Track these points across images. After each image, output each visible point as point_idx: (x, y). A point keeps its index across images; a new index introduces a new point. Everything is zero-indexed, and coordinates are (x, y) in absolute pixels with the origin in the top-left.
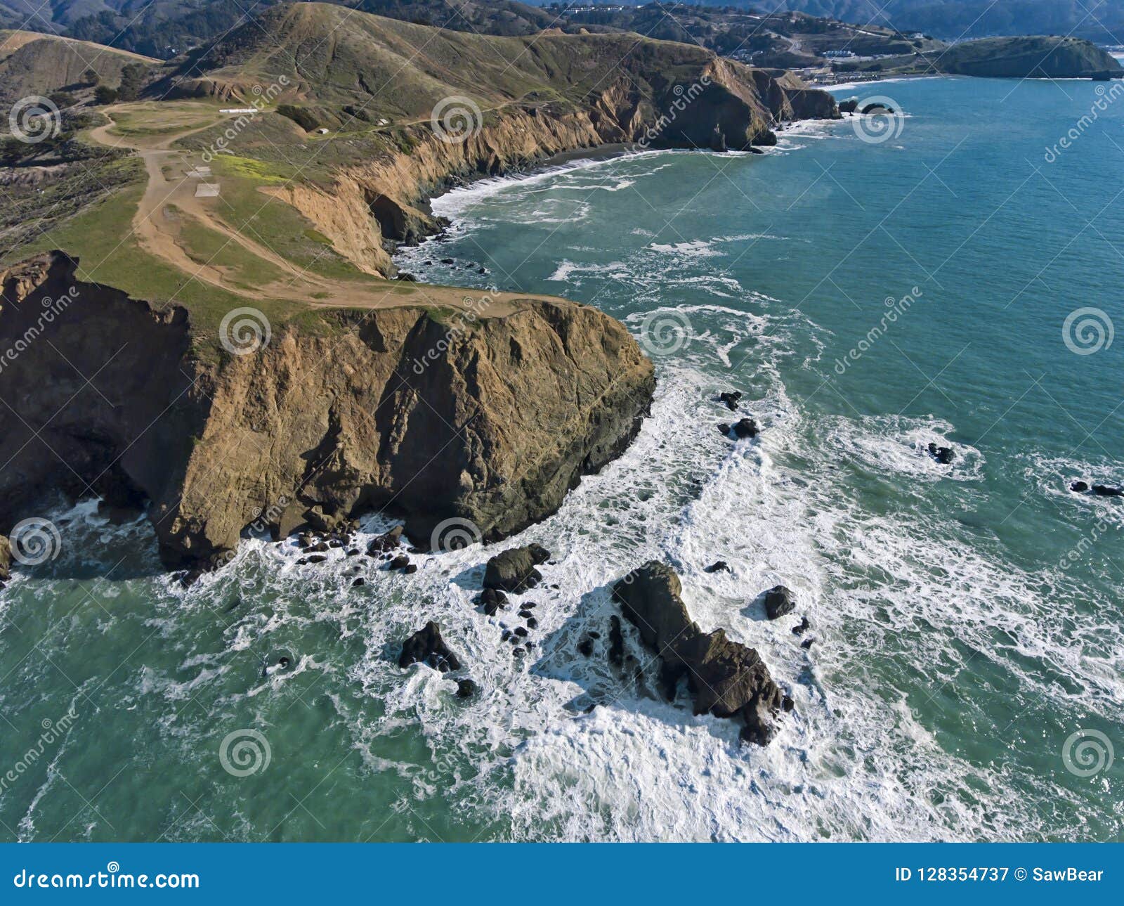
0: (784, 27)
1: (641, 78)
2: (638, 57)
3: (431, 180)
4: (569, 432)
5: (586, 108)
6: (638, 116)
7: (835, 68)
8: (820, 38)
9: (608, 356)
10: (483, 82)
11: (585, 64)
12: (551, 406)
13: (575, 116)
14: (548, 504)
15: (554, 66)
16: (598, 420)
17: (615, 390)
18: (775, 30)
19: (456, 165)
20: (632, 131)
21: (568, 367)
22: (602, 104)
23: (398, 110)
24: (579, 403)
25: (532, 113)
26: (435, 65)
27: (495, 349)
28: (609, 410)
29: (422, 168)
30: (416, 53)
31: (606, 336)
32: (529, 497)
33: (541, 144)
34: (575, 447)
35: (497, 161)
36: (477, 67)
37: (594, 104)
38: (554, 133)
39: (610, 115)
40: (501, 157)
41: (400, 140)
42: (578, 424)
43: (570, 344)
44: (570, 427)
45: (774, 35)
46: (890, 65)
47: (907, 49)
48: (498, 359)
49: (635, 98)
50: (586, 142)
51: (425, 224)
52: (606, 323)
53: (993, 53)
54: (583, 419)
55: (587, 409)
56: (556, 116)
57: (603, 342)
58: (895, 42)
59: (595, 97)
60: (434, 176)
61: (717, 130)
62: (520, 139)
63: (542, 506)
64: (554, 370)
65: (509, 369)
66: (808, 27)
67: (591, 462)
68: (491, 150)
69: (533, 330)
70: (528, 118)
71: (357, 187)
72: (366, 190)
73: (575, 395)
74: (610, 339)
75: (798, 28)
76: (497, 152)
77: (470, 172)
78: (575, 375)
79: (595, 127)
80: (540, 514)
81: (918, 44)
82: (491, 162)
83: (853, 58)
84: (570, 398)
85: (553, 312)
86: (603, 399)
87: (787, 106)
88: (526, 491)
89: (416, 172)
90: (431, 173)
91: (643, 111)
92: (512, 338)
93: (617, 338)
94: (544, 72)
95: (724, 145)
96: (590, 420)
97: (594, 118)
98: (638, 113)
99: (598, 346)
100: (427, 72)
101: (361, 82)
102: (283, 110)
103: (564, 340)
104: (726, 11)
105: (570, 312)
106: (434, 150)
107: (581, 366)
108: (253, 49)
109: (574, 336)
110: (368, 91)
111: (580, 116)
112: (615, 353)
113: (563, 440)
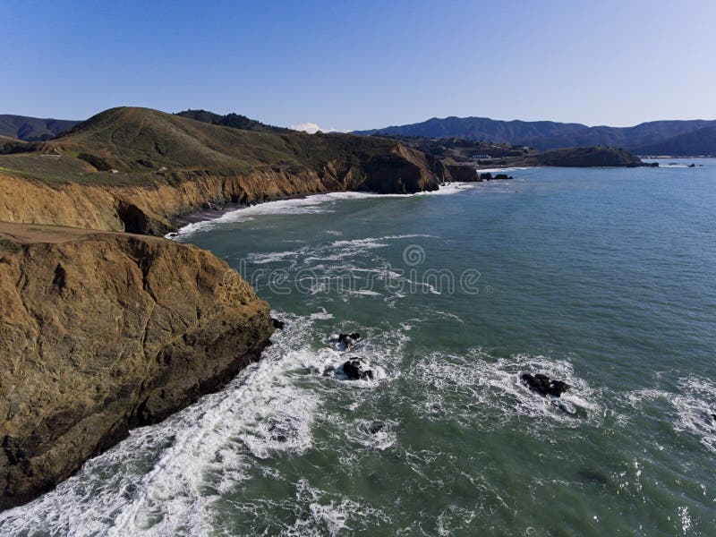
0: (450, 144)
1: (353, 155)
2: (352, 144)
3: (191, 204)
4: (119, 373)
5: (314, 169)
6: (350, 175)
7: (479, 163)
8: (471, 149)
9: (202, 293)
10: (248, 154)
11: (318, 147)
12: (103, 343)
13: (307, 174)
14: (42, 470)
15: (298, 148)
16: (168, 359)
17: (202, 328)
18: (445, 146)
19: (215, 197)
20: (346, 183)
21: (141, 302)
22: (328, 169)
23: (178, 163)
24: (146, 339)
25: (278, 171)
26: (217, 143)
27: (30, 276)
28: (189, 349)
29: (185, 197)
30: (204, 137)
31: (202, 273)
32: (12, 462)
33: (281, 188)
34: (123, 392)
35: (246, 196)
36: (246, 146)
37: (322, 168)
38: (292, 183)
39: (332, 174)
40: (249, 193)
41: (171, 178)
42: (139, 364)
43: (151, 278)
44: (123, 367)
45: (444, 148)
46: (512, 162)
47: (519, 154)
48: (31, 287)
49: (349, 166)
50: (314, 189)
51: (166, 226)
52: (204, 261)
53: (568, 155)
54: (147, 358)
55: (155, 347)
56: (295, 173)
57: (198, 278)
58: (512, 151)
59: (323, 164)
60: (194, 202)
61: (400, 182)
62: (266, 185)
63: (31, 474)
64: (122, 304)
65: (46, 299)
66: (463, 144)
67: (147, 411)
68: (241, 189)
69: (102, 262)
70: (274, 173)
71: (112, 199)
72: (120, 201)
73: (143, 332)
74: (206, 275)
75: (458, 144)
76: (246, 189)
77: (226, 202)
78: (149, 309)
79: (321, 181)
80: (25, 486)
81: (526, 151)
82: (242, 196)
83: (490, 158)
84: (134, 334)
85: (140, 247)
86: (185, 337)
87: (447, 173)
88: (8, 453)
89: (179, 198)
90: (192, 200)
91: (353, 173)
92: (59, 265)
93: (214, 274)
94: (292, 151)
95: (405, 191)
96: (158, 359)
97: (321, 175)
98: (350, 173)
99: (191, 283)
100: (208, 146)
101: (156, 148)
102: (83, 157)
103: (145, 274)
104: (418, 138)
105: (158, 246)
106: (198, 187)
107: (161, 301)
108: (87, 129)
109: (158, 270)
110: (160, 152)
111: (311, 174)
112: (211, 290)
113: (108, 383)
